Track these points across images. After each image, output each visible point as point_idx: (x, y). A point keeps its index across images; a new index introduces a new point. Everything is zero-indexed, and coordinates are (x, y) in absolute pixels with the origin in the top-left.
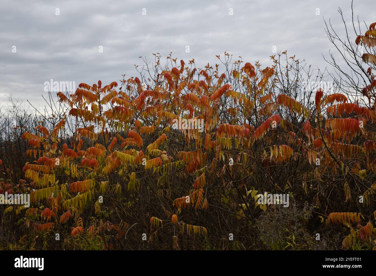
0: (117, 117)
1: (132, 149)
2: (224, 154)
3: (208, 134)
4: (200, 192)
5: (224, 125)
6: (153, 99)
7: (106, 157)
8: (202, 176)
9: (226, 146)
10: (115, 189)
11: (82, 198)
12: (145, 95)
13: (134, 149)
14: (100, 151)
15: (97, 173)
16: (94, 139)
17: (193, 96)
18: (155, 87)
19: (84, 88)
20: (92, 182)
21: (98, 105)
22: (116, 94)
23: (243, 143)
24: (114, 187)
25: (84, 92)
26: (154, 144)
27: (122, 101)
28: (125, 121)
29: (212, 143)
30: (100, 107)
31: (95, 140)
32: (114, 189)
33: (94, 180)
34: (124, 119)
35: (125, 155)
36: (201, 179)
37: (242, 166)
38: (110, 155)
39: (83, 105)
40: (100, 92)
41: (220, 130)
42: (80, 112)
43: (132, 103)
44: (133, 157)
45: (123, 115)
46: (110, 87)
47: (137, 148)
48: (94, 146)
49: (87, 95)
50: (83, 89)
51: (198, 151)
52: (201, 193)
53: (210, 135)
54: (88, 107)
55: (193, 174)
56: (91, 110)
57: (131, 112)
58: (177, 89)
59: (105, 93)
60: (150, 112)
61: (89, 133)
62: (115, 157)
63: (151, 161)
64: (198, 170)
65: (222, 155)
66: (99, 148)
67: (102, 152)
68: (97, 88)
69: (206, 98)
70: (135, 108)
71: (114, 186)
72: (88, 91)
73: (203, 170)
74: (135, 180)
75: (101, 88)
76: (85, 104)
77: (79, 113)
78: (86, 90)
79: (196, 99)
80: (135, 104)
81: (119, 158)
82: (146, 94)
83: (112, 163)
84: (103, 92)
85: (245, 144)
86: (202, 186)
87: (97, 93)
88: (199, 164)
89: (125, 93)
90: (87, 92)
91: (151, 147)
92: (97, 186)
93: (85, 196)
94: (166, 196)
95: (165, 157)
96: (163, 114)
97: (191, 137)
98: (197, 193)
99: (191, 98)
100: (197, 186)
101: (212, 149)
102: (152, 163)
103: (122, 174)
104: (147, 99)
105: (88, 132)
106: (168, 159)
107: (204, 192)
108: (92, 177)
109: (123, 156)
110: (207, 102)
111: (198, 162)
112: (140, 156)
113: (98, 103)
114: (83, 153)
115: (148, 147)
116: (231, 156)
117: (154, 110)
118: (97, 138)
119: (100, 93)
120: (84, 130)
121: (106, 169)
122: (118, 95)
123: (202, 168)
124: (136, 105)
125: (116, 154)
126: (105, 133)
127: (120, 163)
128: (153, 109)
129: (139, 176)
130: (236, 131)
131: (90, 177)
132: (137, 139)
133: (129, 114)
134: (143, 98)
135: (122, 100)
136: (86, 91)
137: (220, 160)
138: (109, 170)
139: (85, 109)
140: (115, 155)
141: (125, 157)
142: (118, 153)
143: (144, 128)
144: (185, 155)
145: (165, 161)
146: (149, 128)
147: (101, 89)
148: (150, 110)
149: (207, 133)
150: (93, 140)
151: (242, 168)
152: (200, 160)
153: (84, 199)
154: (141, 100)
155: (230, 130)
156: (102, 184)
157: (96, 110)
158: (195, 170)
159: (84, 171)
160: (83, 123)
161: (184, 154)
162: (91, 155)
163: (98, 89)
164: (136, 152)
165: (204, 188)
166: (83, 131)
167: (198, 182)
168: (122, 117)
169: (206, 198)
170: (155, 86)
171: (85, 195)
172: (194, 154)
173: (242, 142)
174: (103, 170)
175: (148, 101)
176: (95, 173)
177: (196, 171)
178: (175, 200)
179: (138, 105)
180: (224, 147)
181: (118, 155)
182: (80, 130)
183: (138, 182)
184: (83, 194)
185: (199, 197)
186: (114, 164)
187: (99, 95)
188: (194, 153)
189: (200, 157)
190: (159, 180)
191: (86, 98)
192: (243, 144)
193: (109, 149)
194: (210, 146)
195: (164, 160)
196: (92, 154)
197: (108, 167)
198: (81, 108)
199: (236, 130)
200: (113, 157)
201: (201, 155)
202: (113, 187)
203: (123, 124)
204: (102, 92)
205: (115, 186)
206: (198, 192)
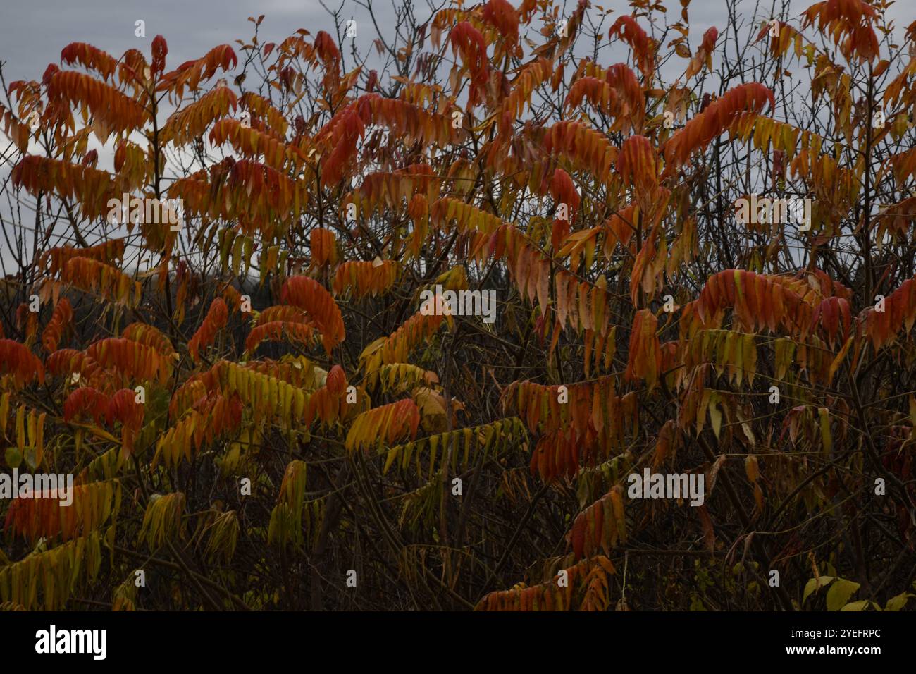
0: (229, 207)
1: (297, 356)
2: (719, 407)
3: (646, 311)
4: (595, 569)
5: (733, 274)
6: (391, 137)
7: (172, 388)
8: (610, 500)
9: (726, 369)
10: (209, 531)
11: (57, 566)
12: (361, 115)
13: (304, 360)
14: (151, 355)
15: (132, 455)
16: (122, 302)
17: (583, 132)
18: (394, 81)
19: (88, 67)
20: (109, 496)
21: (146, 149)
22: (229, 102)
23: (805, 359)
24: (204, 523)
25: (85, 85)
26: (395, 341)
27: (260, 139)
28: (267, 227)
29: (662, 350)
30: (157, 161)
31: (129, 308)
32: (205, 530)
33: (119, 488)
34: (260, 222)
35: (265, 381)
36: (606, 511)
37: (795, 466)
38: (194, 379)
39: (76, 144)
40: (159, 89)
41: (713, 294)
42: (64, 175)
43: (303, 147)
44: (300, 391)
45: (260, 201)
46: (204, 69)
47: (317, 355)
48: (120, 334)
49: (96, 99)
50: (79, 69)
51: (596, 386)
52: (602, 576)
53: (655, 318)
54: (98, 152)
55: (564, 484)
56: (111, 170)
57: (297, 192)
58: (507, 95)
59: (181, 96)
60: (378, 196)
61: (104, 272)
62: (219, 389)
63: (377, 415)
64: (589, 470)
65: (708, 411)
66: (142, 341)
67: (161, 360)
68: (147, 73)
69: (647, 150)
70: (317, 172)
71: (206, 517)
72: (103, 81)
73: (611, 470)
74: (300, 498)
75: (165, 72)
76: (83, 136)
77: (59, 178)
78: (95, 75)
79: (597, 149)
80: (313, 155)
81: (236, 392)
82: (366, 112)
83: (202, 414)
84: (174, 92)
85: (816, 364)
86: (609, 543)
87: (146, 91)
88: (595, 445)
89: (270, 100)
90: (101, 86)
91: (378, 354)
92: (130, 515)
93: (71, 556)
94: (440, 578)
95: (433, 400)
96: (441, 210)
97: (567, 320)
98: (582, 573)
99: (573, 145)
100: (583, 540)
101: (662, 378)
102: (380, 424)
103: (235, 465)
104: (368, 134)
105: (100, 269)
106: (443, 411)
107: (612, 571)
108: (107, 470)
109: (258, 385)
110: (649, 165)
111: (594, 433)
112: (329, 388)
113: (149, 139)
114: (73, 361)
115: (367, 352)
116: (744, 416)
117: (397, 190)
118: (138, 299)
119: (158, 95)
120: (79, 257)
121: (171, 442)
122: (239, 108)
123: (604, 459)
124: (318, 158)
125: (223, 374)
126: (172, 279)
127: (237, 417)
128: (392, 181)
129: (316, 478)
130: (784, 303)
131: (96, 471)
132: (318, 316)
133: (287, 198)
134: (352, 130)
135: (258, 134)
136: (94, 82)
137: (699, 429)
138: (188, 442)
139: (85, 161)
140: (221, 379)
141: (266, 389)
142: (232, 371)
143: (353, 269)
144: (539, 397)
145: (429, 416)
146: (373, 269)
147: (162, 77)
148: (379, 186)
149: (640, 307)
150: (119, 307)
151: (790, 472)
152: (603, 424)
153: (67, 570)
154: (341, 138)
155: (759, 301)
156: (153, 504)
157: (138, 169)
158: (573, 470)
159: (73, 442)
160: (74, 223)
161: (535, 397)
162: (107, 372)
163: (152, 75)
164: (310, 372)
165: (616, 555)
166: (77, 264)
167: (592, 525)
168: (255, 212)
169: (624, 598)
170: (394, 77)
171: (73, 552)
172: (580, 396)
173: (802, 355)
174: (162, 442)
175: (374, 143)
176: (125, 455)
177: (581, 470)
178: (485, 598)
179: (328, 161)
180: (720, 372)
181: (232, 379)
182: (60, 257)
183: (317, 509)
184: (61, 547)
185: (588, 593)
186: (210, 421)
187: (154, 105)
188: (577, 390)
189: (605, 411)
190: (407, 503)
191: (93, 111)
192: (804, 364)
193: (192, 351)
194: (654, 364)
195: (426, 412)
196: (112, 368)
197: (184, 429)
198: (67, 157)
199: (788, 299)
200: (211, 385)
201: (610, 404)
202: (200, 520)
203: (255, 242)
204: (170, 90)
205: (210, 517)
206: (589, 571)
